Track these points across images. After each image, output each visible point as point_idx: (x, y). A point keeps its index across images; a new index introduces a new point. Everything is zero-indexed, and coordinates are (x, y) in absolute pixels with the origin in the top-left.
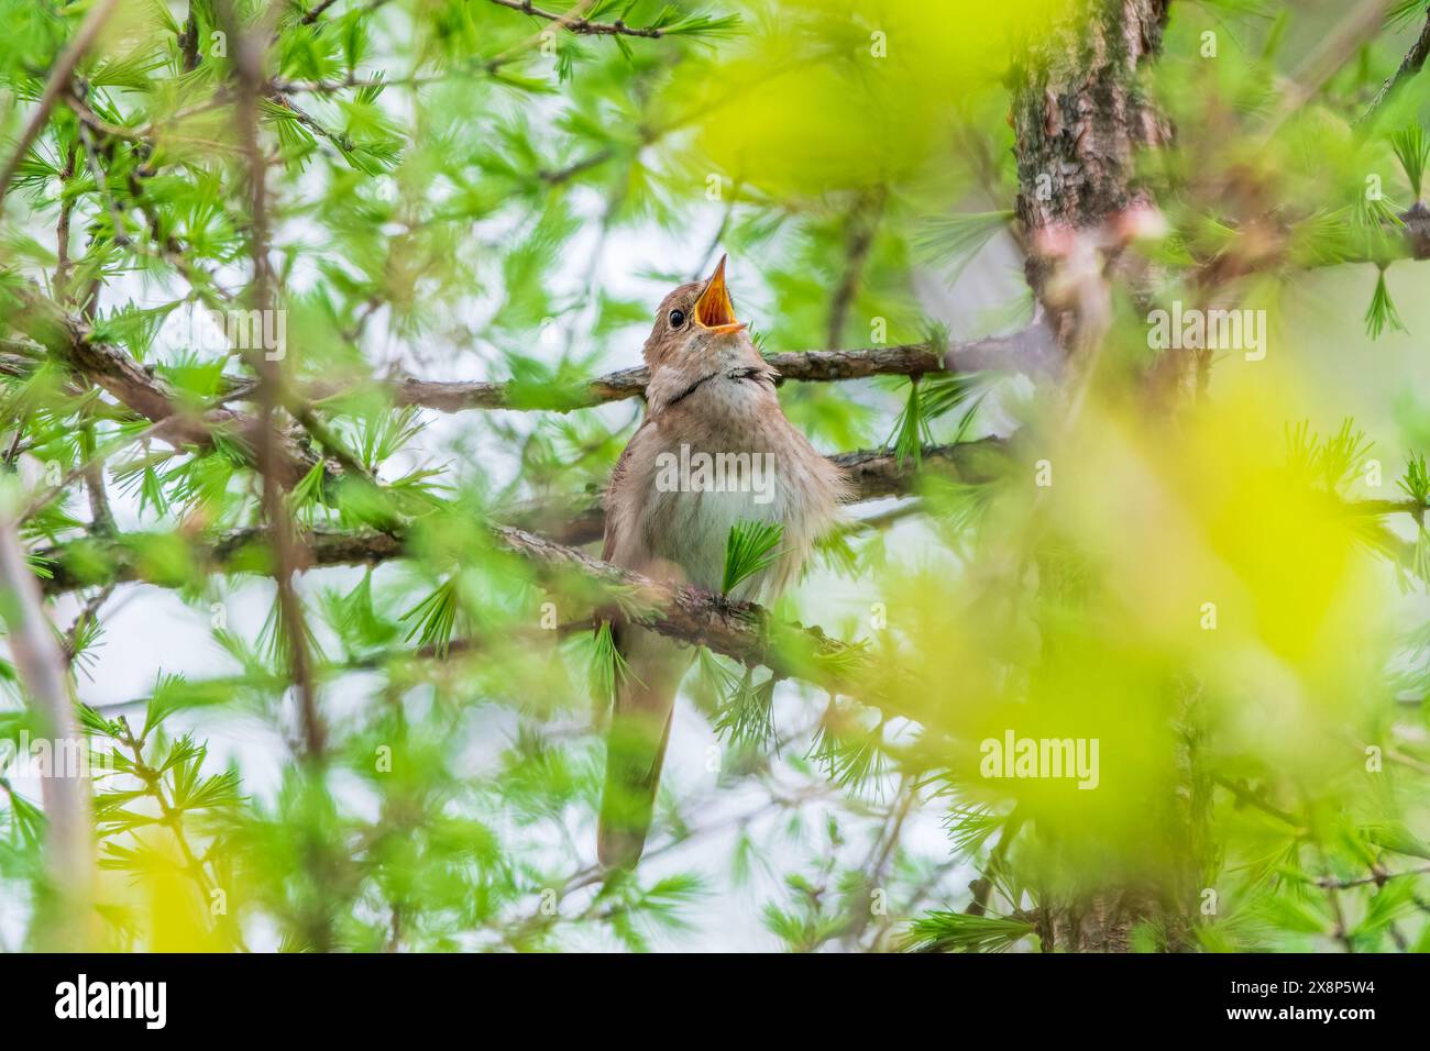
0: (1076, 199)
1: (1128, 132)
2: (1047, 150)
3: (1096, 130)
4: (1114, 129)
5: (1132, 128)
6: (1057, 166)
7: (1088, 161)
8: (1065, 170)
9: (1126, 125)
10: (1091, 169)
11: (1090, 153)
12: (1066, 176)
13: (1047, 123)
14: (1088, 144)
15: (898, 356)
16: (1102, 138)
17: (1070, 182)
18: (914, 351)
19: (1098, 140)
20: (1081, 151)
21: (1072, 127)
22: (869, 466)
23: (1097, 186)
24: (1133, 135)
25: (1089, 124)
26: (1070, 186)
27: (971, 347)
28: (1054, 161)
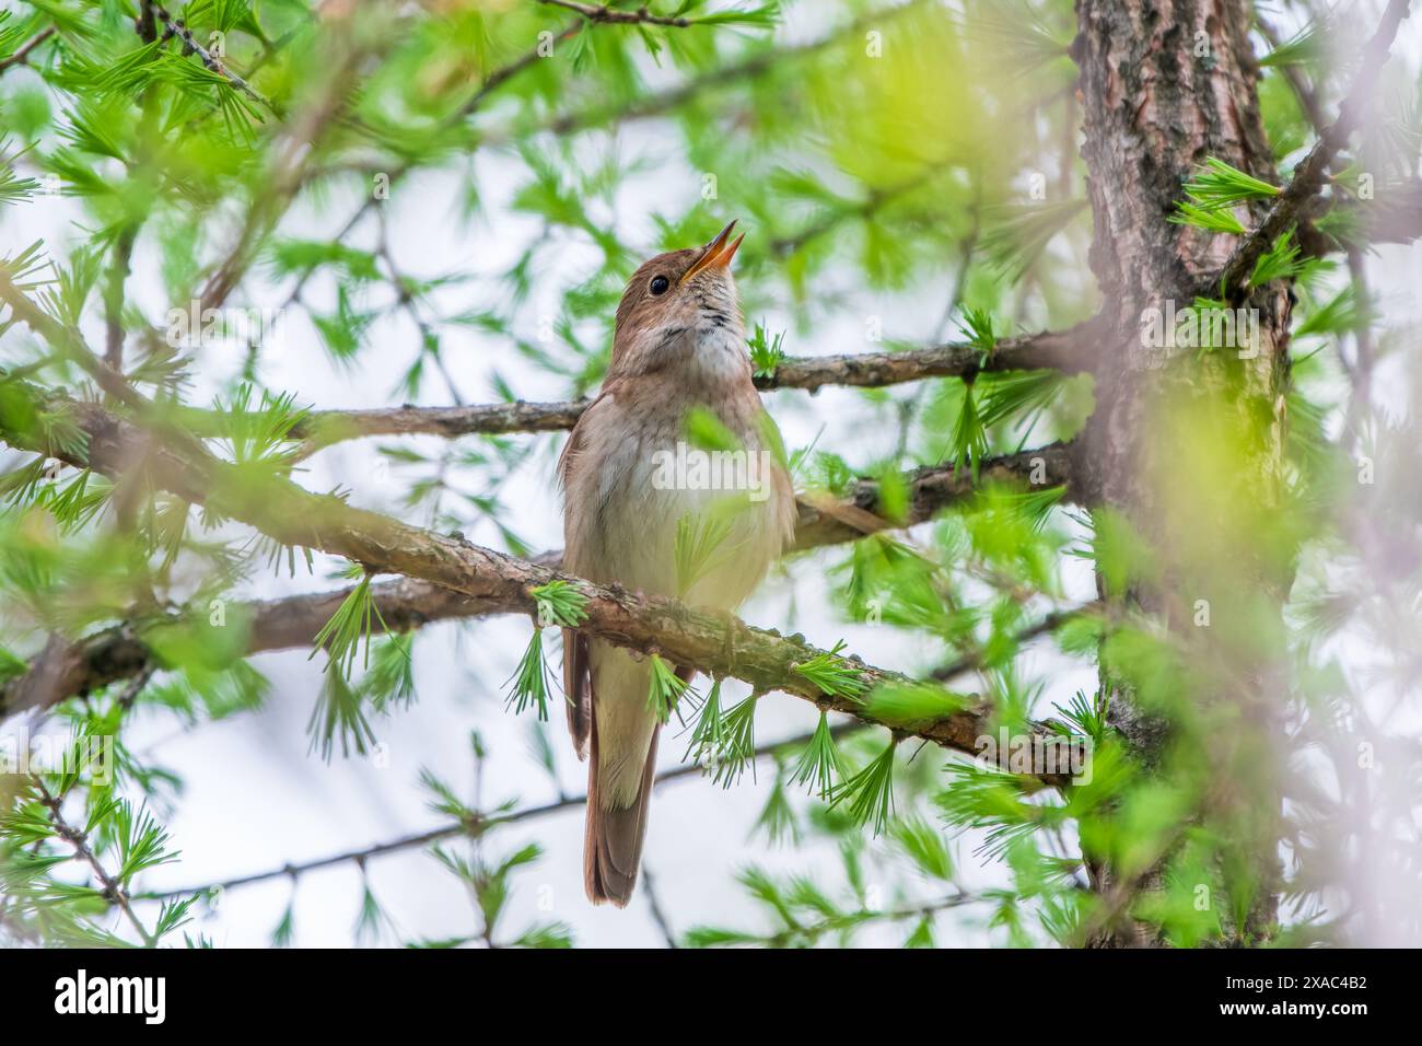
0: (1137, 174)
1: (1195, 100)
2: (1108, 124)
3: (1159, 98)
4: (1179, 97)
5: (1201, 94)
6: (1118, 140)
7: (1149, 133)
8: (1125, 143)
9: (1194, 92)
10: (1152, 140)
11: (1151, 124)
12: (1127, 150)
13: (1109, 94)
14: (1150, 114)
15: (945, 355)
16: (1166, 106)
17: (1131, 156)
18: (964, 350)
19: (1160, 108)
20: (1142, 122)
21: (1134, 97)
22: (928, 482)
23: (1159, 159)
24: (1201, 102)
25: (1152, 93)
26: (1131, 161)
27: (1027, 344)
28: (1115, 135)
